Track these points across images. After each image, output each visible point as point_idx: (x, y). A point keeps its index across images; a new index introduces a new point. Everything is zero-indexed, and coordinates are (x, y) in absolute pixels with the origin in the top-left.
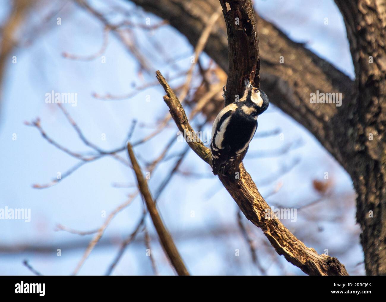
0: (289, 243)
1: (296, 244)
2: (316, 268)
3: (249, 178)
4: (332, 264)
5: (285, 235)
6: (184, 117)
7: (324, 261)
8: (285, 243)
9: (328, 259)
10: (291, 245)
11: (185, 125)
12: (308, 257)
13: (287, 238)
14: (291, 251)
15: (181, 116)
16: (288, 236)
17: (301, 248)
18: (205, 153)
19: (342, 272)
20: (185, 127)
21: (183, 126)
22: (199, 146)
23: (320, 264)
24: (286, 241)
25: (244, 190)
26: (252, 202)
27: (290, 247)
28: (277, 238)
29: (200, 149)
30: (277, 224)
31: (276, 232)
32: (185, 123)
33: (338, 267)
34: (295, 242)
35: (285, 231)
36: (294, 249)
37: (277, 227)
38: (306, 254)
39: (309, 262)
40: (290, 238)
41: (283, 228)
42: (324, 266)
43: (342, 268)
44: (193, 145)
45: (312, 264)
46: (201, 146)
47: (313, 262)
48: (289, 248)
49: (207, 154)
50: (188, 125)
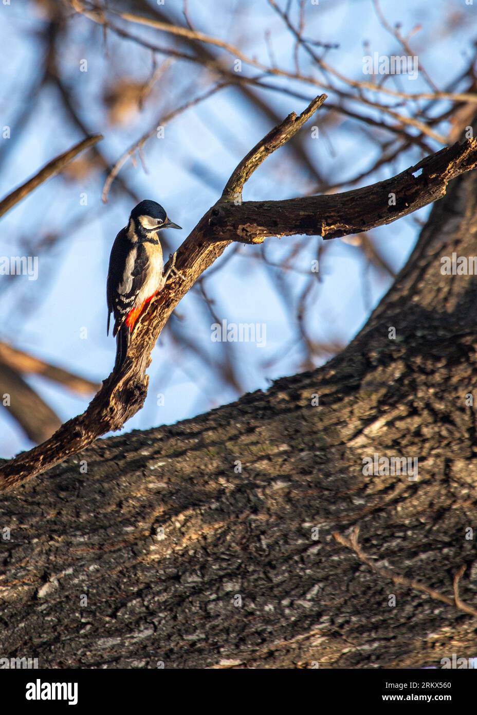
0: (148, 330)
1: (150, 338)
2: (126, 373)
3: (217, 255)
4: (137, 393)
5: (156, 322)
6: (274, 147)
7: (137, 381)
8: (146, 323)
9: (142, 385)
10: (147, 332)
11: (264, 151)
12: (138, 358)
13: (154, 325)
14: (138, 335)
15: (274, 143)
16: (157, 325)
17: (146, 346)
18: (234, 188)
19: (132, 407)
20: (262, 152)
21: (262, 148)
22: (241, 177)
23: (132, 376)
24: (149, 325)
25: (199, 252)
26: (186, 267)
27: (144, 331)
28: (151, 312)
29: (239, 180)
30: (168, 306)
31: (156, 308)
32: (267, 150)
33: (136, 401)
34: (152, 337)
35: (162, 320)
36: (142, 337)
37: (164, 308)
38: (141, 355)
39: (132, 362)
40: (155, 328)
41: (165, 316)
42: (131, 382)
43: (136, 406)
44: (241, 168)
45: (129, 366)
46: (243, 180)
47: (131, 367)
48: (141, 331)
49: (233, 190)
50: (266, 155)
